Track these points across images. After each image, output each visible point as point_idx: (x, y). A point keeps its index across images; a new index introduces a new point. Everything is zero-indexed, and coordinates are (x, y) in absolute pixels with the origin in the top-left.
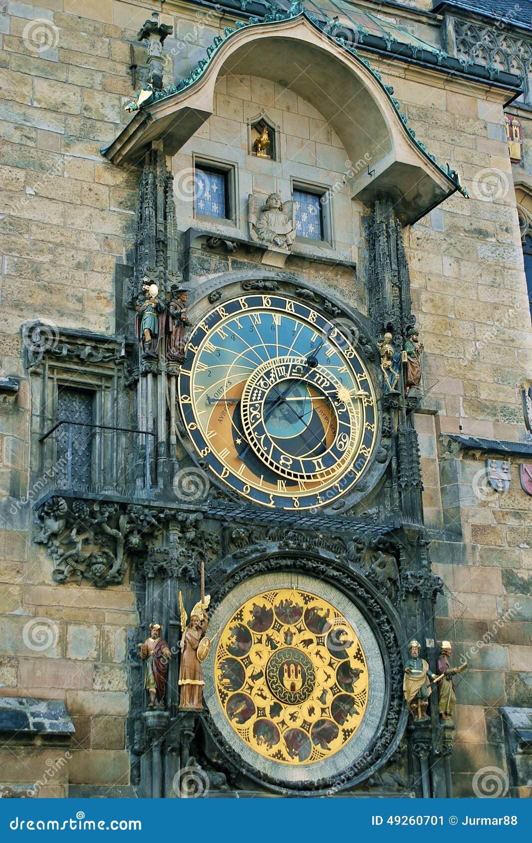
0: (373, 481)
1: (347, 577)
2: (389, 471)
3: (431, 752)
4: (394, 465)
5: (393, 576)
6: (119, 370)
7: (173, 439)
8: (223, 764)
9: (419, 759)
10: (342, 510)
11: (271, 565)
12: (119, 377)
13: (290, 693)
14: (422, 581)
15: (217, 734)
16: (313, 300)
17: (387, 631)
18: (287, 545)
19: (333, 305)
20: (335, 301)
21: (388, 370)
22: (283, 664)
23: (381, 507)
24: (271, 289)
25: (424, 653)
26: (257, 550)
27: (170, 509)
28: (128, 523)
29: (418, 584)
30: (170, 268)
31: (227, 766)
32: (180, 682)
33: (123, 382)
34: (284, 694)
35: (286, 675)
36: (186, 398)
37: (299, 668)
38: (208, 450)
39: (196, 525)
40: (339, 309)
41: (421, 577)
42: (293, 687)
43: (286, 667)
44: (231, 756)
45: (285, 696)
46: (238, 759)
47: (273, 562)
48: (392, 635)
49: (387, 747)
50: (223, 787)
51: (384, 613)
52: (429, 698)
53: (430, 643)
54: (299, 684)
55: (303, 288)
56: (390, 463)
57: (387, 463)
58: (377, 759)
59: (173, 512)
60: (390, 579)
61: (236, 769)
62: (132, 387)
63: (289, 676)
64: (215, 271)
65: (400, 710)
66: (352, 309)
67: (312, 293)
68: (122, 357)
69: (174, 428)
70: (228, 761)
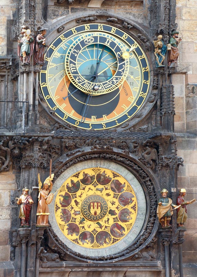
0: (145, 112)
1: (128, 161)
2: (155, 107)
3: (171, 242)
4: (158, 103)
5: (154, 158)
6: (8, 72)
7: (37, 103)
8: (57, 250)
9: (164, 245)
10: (127, 128)
11: (87, 158)
12: (8, 75)
13: (94, 216)
14: (171, 160)
15: (55, 236)
16: (117, 23)
17: (149, 185)
18: (95, 148)
19: (128, 24)
20: (130, 22)
21: (159, 55)
22: (91, 203)
23: (150, 124)
24: (93, 20)
25: (170, 195)
26: (79, 151)
27: (35, 136)
28: (13, 144)
29: (168, 162)
30: (37, 19)
31: (59, 250)
32: (37, 214)
33: (10, 77)
34: (90, 217)
35: (92, 208)
36: (44, 84)
37: (99, 204)
38: (56, 107)
39: (48, 142)
40: (131, 25)
41: (170, 158)
42: (95, 213)
43: (92, 204)
44: (62, 246)
45: (91, 218)
46: (66, 247)
47: (88, 156)
48: (152, 187)
49: (146, 240)
50: (57, 260)
51: (148, 177)
52: (171, 217)
53: (173, 190)
54: (98, 212)
55: (111, 17)
56: (156, 102)
57: (154, 102)
58: (140, 245)
59: (36, 138)
60: (152, 160)
61: (64, 252)
62: (15, 79)
63: (94, 208)
64: (61, 15)
65: (154, 222)
66: (140, 24)
67: (116, 19)
68: (10, 66)
69: (37, 97)
70: (60, 248)
